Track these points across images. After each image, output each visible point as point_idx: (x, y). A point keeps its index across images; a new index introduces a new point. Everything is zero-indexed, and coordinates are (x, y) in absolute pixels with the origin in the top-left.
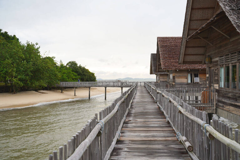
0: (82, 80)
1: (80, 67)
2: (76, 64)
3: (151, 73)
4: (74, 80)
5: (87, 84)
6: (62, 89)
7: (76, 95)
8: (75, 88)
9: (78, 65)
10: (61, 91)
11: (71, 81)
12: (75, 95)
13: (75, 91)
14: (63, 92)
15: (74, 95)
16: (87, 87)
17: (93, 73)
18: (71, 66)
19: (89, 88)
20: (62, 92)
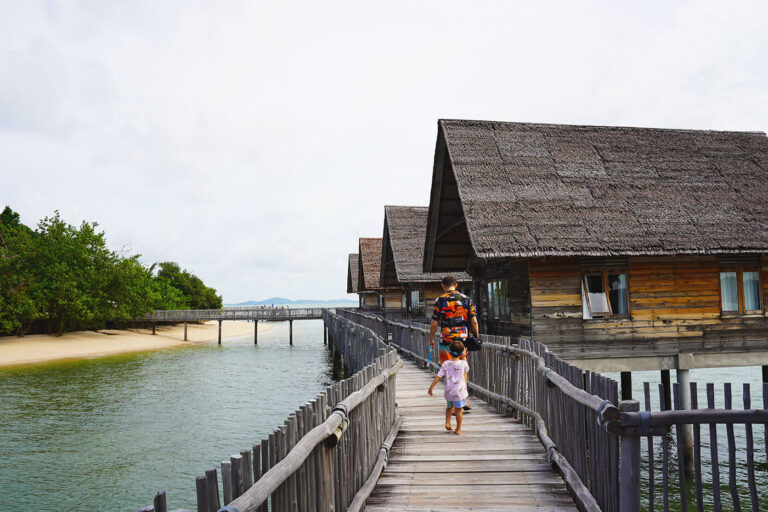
1: (186, 275)
3: (350, 290)
6: (153, 326)
7: (188, 338)
8: (184, 323)
9: (182, 271)
10: (151, 331)
12: (186, 339)
13: (186, 329)
14: (156, 332)
15: (183, 338)
20: (154, 334)
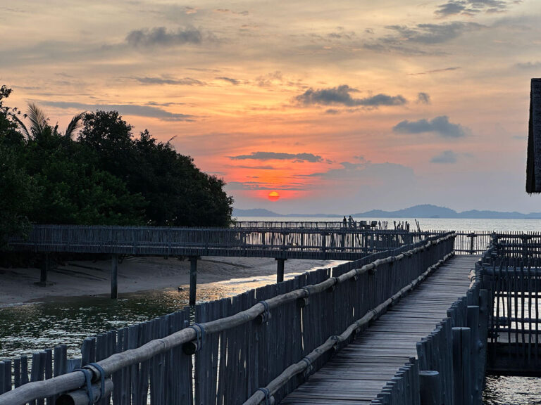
0: (157, 217)
1: (146, 143)
2: (123, 129)
4: (108, 216)
5: (180, 238)
8: (114, 261)
9: (135, 136)
10: (39, 276)
11: (95, 221)
13: (115, 278)
14: (50, 278)
16: (181, 258)
17: (213, 180)
18: (91, 139)
19: (194, 258)
